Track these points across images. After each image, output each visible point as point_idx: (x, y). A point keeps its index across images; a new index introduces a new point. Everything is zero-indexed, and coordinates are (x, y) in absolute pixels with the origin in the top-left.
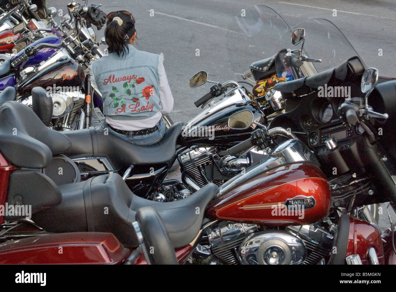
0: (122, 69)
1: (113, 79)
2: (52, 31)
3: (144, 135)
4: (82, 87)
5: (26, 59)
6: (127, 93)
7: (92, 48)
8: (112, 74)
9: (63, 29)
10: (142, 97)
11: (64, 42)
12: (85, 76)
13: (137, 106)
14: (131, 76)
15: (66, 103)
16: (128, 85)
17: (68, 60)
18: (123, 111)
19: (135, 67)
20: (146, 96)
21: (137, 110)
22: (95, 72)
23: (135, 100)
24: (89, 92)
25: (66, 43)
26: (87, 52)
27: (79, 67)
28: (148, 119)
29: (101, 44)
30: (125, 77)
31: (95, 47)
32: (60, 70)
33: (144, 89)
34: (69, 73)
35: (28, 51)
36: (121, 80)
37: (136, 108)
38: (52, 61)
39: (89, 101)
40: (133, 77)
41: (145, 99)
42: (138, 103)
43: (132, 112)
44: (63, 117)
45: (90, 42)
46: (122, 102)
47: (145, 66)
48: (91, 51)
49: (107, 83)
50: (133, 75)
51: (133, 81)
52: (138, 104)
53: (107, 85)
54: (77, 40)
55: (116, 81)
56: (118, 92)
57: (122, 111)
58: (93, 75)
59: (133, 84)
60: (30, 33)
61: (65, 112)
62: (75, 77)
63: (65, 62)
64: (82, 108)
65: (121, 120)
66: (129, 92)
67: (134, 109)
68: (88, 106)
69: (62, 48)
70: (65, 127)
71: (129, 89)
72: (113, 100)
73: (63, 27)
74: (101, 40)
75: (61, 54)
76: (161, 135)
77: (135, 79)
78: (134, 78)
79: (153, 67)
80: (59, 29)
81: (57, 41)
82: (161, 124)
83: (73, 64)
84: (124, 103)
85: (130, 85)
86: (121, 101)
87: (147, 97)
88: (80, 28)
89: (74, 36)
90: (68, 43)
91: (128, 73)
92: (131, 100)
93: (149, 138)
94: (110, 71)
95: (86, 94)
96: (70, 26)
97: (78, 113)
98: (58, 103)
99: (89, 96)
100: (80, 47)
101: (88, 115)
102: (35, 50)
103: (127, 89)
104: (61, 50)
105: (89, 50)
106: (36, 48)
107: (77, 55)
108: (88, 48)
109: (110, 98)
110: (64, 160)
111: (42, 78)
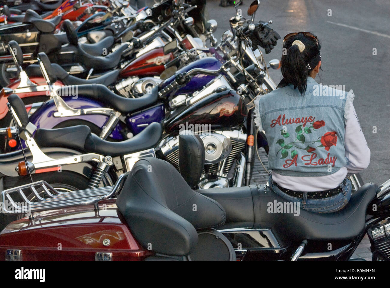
0: (296, 108)
1: (283, 120)
2: (210, 51)
3: (323, 199)
4: (243, 125)
5: (177, 88)
6: (300, 140)
7: (258, 75)
8: (283, 113)
9: (224, 49)
10: (320, 146)
11: (223, 67)
12: (248, 111)
13: (313, 157)
14: (306, 118)
15: (223, 145)
16: (302, 130)
17: (227, 91)
18: (294, 163)
19: (313, 107)
20: (325, 146)
21: (314, 163)
22: (261, 110)
23: (311, 150)
24: (252, 132)
25: (226, 69)
26: (251, 81)
27: (241, 100)
28: (328, 176)
29: (268, 68)
30: (299, 119)
31: (262, 74)
32: (217, 103)
33: (323, 135)
34: (229, 108)
35: (178, 78)
36: (293, 122)
37: (311, 160)
38: (207, 92)
39: (251, 144)
40: (309, 119)
41: (325, 150)
42: (314, 153)
43: (306, 166)
44: (218, 163)
45: (256, 68)
46: (293, 151)
47: (327, 106)
48: (256, 80)
49: (275, 124)
50: (311, 117)
51: (309, 125)
52: (314, 155)
53: (275, 127)
54: (239, 66)
55: (286, 122)
56: (288, 137)
57: (292, 163)
58: (259, 113)
59: (309, 129)
60: (184, 53)
61: (221, 156)
62: (235, 113)
63: (224, 94)
64: (242, 152)
65: (293, 176)
66: (302, 139)
67: (309, 162)
68: (250, 149)
69: (221, 75)
70: (221, 175)
71: (302, 135)
72: (281, 147)
73: (224, 46)
74: (270, 63)
75: (219, 83)
76: (346, 199)
77: (312, 122)
78: (310, 121)
79: (338, 108)
80: (219, 49)
81: (216, 64)
82: (347, 184)
83: (233, 96)
84: (295, 152)
85: (305, 129)
86: (291, 149)
87: (328, 147)
88: (244, 48)
89: (235, 60)
90: (229, 69)
91: (304, 114)
92: (305, 149)
93: (328, 202)
94: (280, 110)
95: (248, 135)
96: (232, 45)
97: (237, 158)
98: (213, 146)
99: (251, 137)
100: (243, 74)
101: (250, 160)
102: (187, 77)
103: (301, 134)
104: (220, 78)
105: (254, 78)
106: (188, 74)
107: (239, 84)
108: (252, 75)
109: (278, 144)
110: (216, 236)
111: (196, 112)
